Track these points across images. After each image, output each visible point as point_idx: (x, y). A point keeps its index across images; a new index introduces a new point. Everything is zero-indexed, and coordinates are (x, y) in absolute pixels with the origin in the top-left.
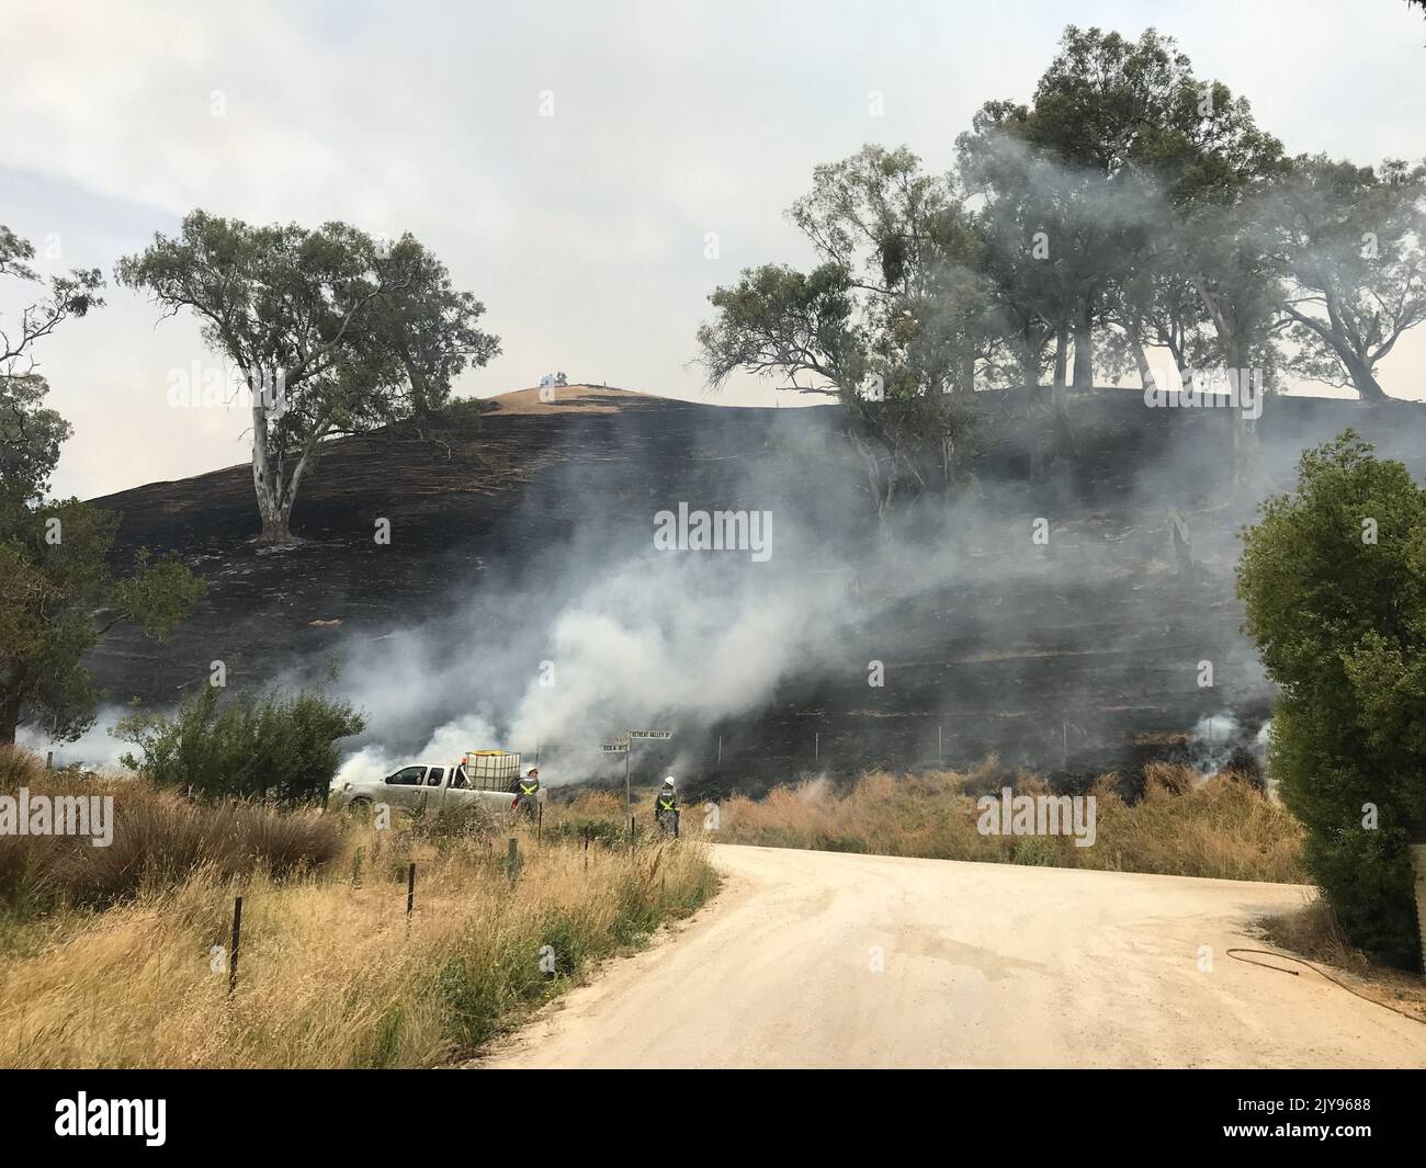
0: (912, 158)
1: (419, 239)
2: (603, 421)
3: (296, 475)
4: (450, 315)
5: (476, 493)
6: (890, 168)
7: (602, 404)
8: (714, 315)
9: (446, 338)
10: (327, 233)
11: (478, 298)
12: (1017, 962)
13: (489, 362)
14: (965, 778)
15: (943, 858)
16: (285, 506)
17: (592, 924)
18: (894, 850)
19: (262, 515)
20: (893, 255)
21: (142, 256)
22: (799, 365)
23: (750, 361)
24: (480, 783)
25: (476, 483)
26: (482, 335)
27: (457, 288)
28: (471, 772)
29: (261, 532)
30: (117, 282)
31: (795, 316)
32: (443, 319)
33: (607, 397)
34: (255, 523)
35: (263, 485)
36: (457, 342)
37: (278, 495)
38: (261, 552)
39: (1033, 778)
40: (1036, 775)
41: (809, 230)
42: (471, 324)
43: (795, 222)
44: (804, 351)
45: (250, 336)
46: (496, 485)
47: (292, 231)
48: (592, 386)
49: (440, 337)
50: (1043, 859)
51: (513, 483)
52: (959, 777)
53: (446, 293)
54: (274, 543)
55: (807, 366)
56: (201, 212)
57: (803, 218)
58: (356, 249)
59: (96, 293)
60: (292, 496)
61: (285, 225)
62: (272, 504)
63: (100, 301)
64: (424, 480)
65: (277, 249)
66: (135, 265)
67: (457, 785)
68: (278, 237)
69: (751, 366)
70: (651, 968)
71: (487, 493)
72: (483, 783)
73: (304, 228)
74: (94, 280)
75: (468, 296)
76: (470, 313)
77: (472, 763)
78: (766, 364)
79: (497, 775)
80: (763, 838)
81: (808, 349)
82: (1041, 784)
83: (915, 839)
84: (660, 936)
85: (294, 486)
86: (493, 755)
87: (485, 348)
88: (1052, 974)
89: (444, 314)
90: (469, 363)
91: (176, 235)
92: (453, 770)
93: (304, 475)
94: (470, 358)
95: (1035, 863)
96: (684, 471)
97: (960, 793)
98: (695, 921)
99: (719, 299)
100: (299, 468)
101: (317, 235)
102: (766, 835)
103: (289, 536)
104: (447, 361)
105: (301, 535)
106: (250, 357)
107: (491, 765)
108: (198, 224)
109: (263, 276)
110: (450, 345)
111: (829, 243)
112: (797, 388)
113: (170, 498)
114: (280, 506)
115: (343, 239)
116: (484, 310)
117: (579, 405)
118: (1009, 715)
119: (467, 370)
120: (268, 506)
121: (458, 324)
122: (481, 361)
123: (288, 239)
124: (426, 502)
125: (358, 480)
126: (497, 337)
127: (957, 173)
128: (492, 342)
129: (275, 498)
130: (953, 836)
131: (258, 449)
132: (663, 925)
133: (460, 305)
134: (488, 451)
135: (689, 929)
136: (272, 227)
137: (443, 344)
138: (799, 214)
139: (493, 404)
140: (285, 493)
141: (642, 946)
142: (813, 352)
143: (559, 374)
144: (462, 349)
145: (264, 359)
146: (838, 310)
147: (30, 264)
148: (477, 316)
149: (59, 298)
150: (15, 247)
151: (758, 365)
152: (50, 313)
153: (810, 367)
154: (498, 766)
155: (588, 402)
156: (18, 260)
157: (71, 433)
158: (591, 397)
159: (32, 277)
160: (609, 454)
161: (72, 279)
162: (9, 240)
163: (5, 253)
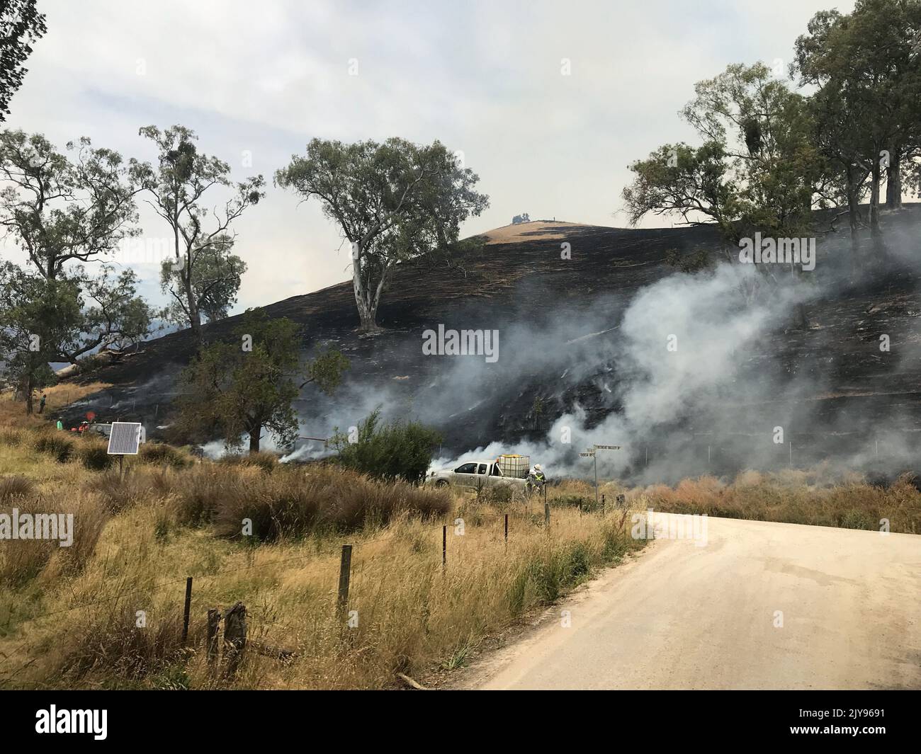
0: (764, 69)
1: (443, 143)
3: (378, 291)
4: (458, 184)
5: (480, 296)
6: (749, 78)
8: (631, 179)
9: (456, 199)
10: (390, 145)
11: (474, 172)
12: (838, 578)
13: (482, 213)
14: (808, 474)
15: (794, 523)
16: (373, 309)
17: (593, 549)
18: (761, 517)
19: (361, 315)
20: (752, 134)
21: (287, 168)
22: (689, 208)
23: (656, 207)
24: (508, 473)
25: (480, 290)
26: (478, 195)
27: (462, 166)
28: (502, 466)
29: (360, 325)
31: (686, 177)
32: (454, 187)
33: (556, 228)
34: (356, 320)
35: (360, 298)
36: (463, 201)
37: (369, 303)
38: (361, 336)
39: (853, 475)
40: (856, 473)
41: (695, 123)
42: (471, 188)
43: (685, 118)
44: (692, 199)
45: (348, 209)
46: (492, 290)
47: (370, 145)
48: (547, 221)
49: (452, 198)
50: (861, 525)
51: (502, 288)
52: (803, 473)
53: (455, 170)
54: (367, 331)
55: (695, 208)
56: (317, 139)
57: (689, 114)
58: (407, 152)
59: (261, 190)
60: (376, 303)
61: (365, 141)
62: (365, 309)
63: (264, 194)
64: (448, 289)
65: (361, 156)
66: (284, 174)
67: (495, 474)
68: (362, 149)
69: (658, 209)
70: (627, 573)
71: (486, 296)
73: (376, 142)
74: (259, 182)
75: (468, 171)
76: (470, 181)
77: (502, 462)
78: (667, 208)
79: (517, 469)
80: (677, 509)
81: (695, 197)
82: (860, 479)
83: (775, 511)
84: (627, 559)
85: (377, 298)
86: (514, 457)
87: (480, 202)
88: (858, 585)
89: (454, 184)
90: (470, 213)
91: (304, 155)
93: (382, 291)
94: (471, 209)
95: (856, 528)
96: (610, 275)
97: (804, 483)
98: (644, 552)
99: (635, 168)
100: (380, 286)
101: (384, 146)
102: (678, 507)
103: (376, 327)
104: (456, 213)
105: (382, 325)
106: (349, 222)
108: (315, 146)
109: (354, 173)
110: (458, 202)
111: (708, 130)
112: (689, 223)
113: (306, 305)
114: (370, 310)
115: (399, 147)
116: (479, 179)
117: (539, 235)
118: (837, 434)
119: (469, 218)
120: (363, 309)
121: (463, 190)
122: (477, 212)
123: (368, 149)
124: (450, 303)
125: (410, 291)
126: (487, 195)
127: (797, 64)
128: (484, 199)
129: (367, 305)
130: (799, 510)
131: (356, 276)
132: (626, 554)
133: (464, 177)
134: (486, 269)
135: (642, 556)
136: (357, 143)
137: (454, 203)
138: (687, 113)
139: (486, 238)
140: (372, 301)
141: (619, 563)
142: (699, 199)
143: (524, 215)
144: (465, 205)
145: (357, 223)
146: (715, 172)
147: (228, 176)
148: (474, 183)
149: (243, 194)
150: (220, 168)
151: (662, 209)
152: (240, 204)
153: (697, 208)
154: (517, 464)
155: (544, 232)
156: (222, 175)
157: (247, 268)
158: (547, 228)
159: (228, 184)
160: (560, 266)
161: (249, 183)
162: (216, 164)
163: (215, 172)
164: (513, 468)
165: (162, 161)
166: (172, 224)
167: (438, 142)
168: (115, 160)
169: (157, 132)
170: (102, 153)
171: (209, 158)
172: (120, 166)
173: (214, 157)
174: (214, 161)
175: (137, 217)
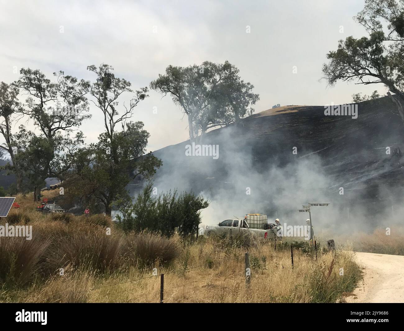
1: (230, 62)
2: (293, 114)
4: (244, 90)
5: (254, 139)
7: (291, 110)
8: (329, 61)
10: (203, 66)
11: (251, 84)
13: (256, 103)
20: (399, 26)
21: (156, 80)
22: (363, 75)
23: (343, 77)
24: (252, 226)
25: (254, 136)
26: (254, 94)
27: (245, 82)
28: (249, 222)
30: (151, 88)
32: (242, 91)
36: (246, 98)
41: (364, 23)
42: (250, 92)
43: (358, 21)
44: (365, 69)
45: (186, 99)
46: (260, 136)
47: (194, 67)
49: (242, 97)
51: (265, 135)
53: (242, 84)
55: (367, 74)
56: (171, 66)
58: (212, 69)
59: (146, 94)
61: (192, 66)
63: (148, 95)
66: (154, 83)
67: (244, 227)
68: (191, 69)
69: (345, 78)
72: (253, 226)
73: (198, 66)
74: (146, 90)
75: (249, 84)
76: (250, 88)
77: (248, 218)
78: (350, 77)
79: (258, 223)
81: (367, 68)
86: (256, 215)
87: (254, 98)
90: (250, 103)
91: (164, 74)
92: (242, 221)
96: (321, 125)
99: (330, 56)
101: (201, 67)
104: (244, 103)
106: (186, 105)
107: (256, 219)
108: (170, 69)
109: (188, 82)
110: (244, 99)
111: (372, 27)
112: (363, 83)
115: (208, 66)
116: (253, 87)
117: (285, 112)
119: (250, 105)
121: (246, 92)
122: (254, 102)
123: (194, 69)
126: (258, 94)
128: (257, 96)
133: (247, 87)
136: (189, 67)
137: (242, 99)
138: (359, 18)
142: (369, 68)
143: (278, 105)
144: (248, 100)
145: (190, 105)
147: (130, 88)
148: (252, 89)
149: (138, 96)
150: (126, 84)
151: (347, 78)
152: (136, 100)
153: (368, 74)
154: (258, 219)
155: (287, 110)
156: (127, 87)
157: (150, 136)
158: (288, 108)
159: (131, 91)
160: (295, 124)
161: (141, 90)
162: (125, 82)
163: (124, 86)
164: (256, 222)
165: (98, 81)
166: (103, 110)
167: (227, 61)
168: (74, 81)
169: (95, 68)
170: (68, 78)
171: (121, 79)
172: (77, 83)
173: (123, 79)
174: (123, 81)
175: (88, 109)
